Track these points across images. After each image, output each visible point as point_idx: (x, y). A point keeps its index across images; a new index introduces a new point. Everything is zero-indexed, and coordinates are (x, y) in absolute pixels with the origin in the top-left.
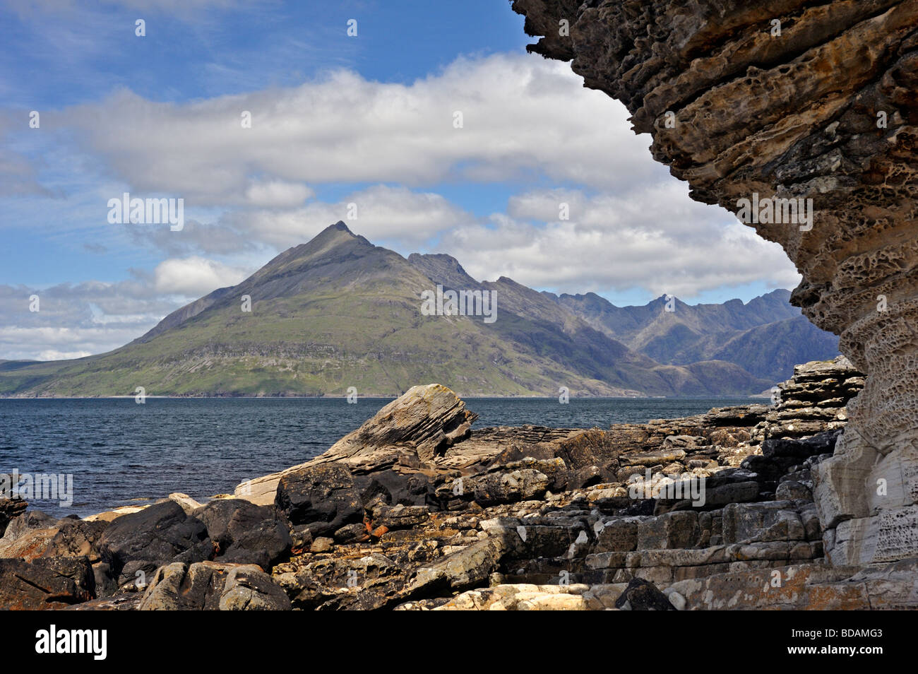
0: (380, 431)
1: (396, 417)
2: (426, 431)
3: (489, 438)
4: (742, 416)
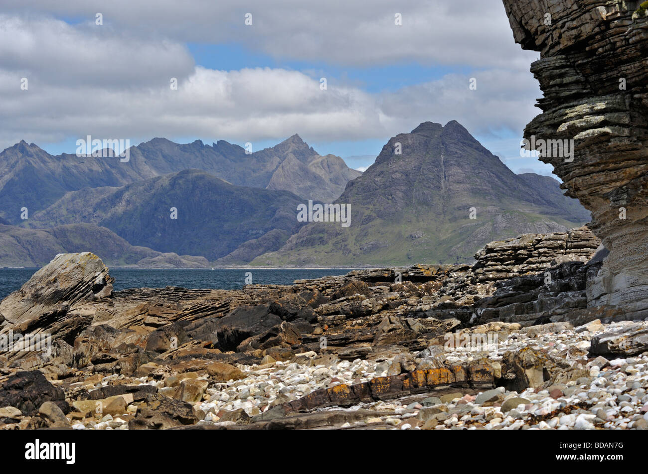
0: (47, 292)
1: (59, 280)
2: (81, 292)
3: (136, 297)
4: (386, 275)
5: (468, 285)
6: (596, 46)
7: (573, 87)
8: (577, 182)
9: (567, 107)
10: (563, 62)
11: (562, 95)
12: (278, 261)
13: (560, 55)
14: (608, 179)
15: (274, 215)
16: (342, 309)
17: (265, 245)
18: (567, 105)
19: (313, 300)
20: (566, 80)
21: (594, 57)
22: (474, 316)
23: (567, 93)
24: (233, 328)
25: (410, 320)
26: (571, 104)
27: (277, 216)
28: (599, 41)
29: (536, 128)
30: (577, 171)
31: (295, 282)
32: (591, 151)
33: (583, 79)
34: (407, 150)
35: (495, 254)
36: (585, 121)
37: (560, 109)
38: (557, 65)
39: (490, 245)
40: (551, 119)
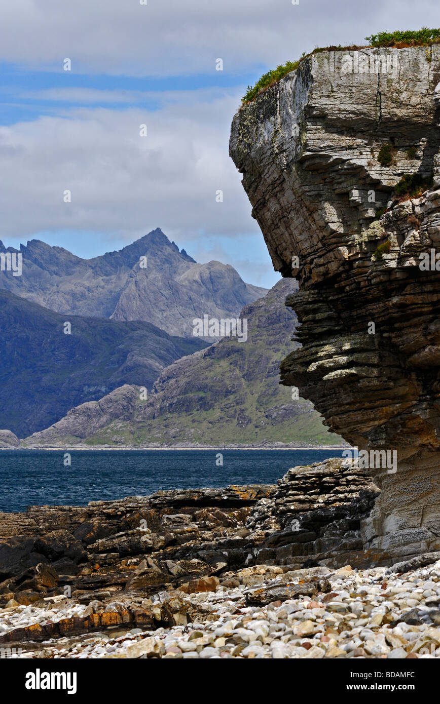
6: (343, 283)
7: (325, 324)
8: (335, 420)
9: (317, 346)
10: (315, 297)
11: (315, 331)
13: (313, 289)
14: (365, 418)
16: (119, 545)
18: (318, 343)
19: (92, 533)
20: (319, 316)
21: (343, 295)
22: (250, 556)
23: (320, 330)
25: (169, 562)
28: (345, 279)
29: (290, 366)
30: (334, 409)
32: (345, 389)
33: (335, 315)
36: (333, 362)
37: (311, 347)
38: (310, 300)
40: (304, 357)
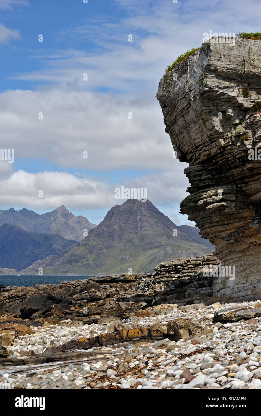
5: (151, 284)
6: (218, 160)
7: (206, 181)
8: (208, 231)
9: (203, 192)
10: (201, 168)
11: (200, 185)
12: (53, 271)
13: (200, 164)
14: (224, 229)
15: (51, 247)
16: (85, 297)
17: (47, 263)
18: (203, 190)
19: (70, 292)
20: (203, 178)
21: (217, 166)
22: (154, 301)
23: (203, 184)
24: (29, 307)
25: (120, 303)
26: (205, 190)
27: (52, 248)
28: (220, 157)
29: (187, 203)
30: (208, 225)
31: (61, 283)
32: (216, 214)
33: (211, 177)
34: (120, 213)
35: (165, 268)
36: (212, 199)
37: (199, 193)
38: (198, 170)
39: (163, 264)
40: (194, 198)
